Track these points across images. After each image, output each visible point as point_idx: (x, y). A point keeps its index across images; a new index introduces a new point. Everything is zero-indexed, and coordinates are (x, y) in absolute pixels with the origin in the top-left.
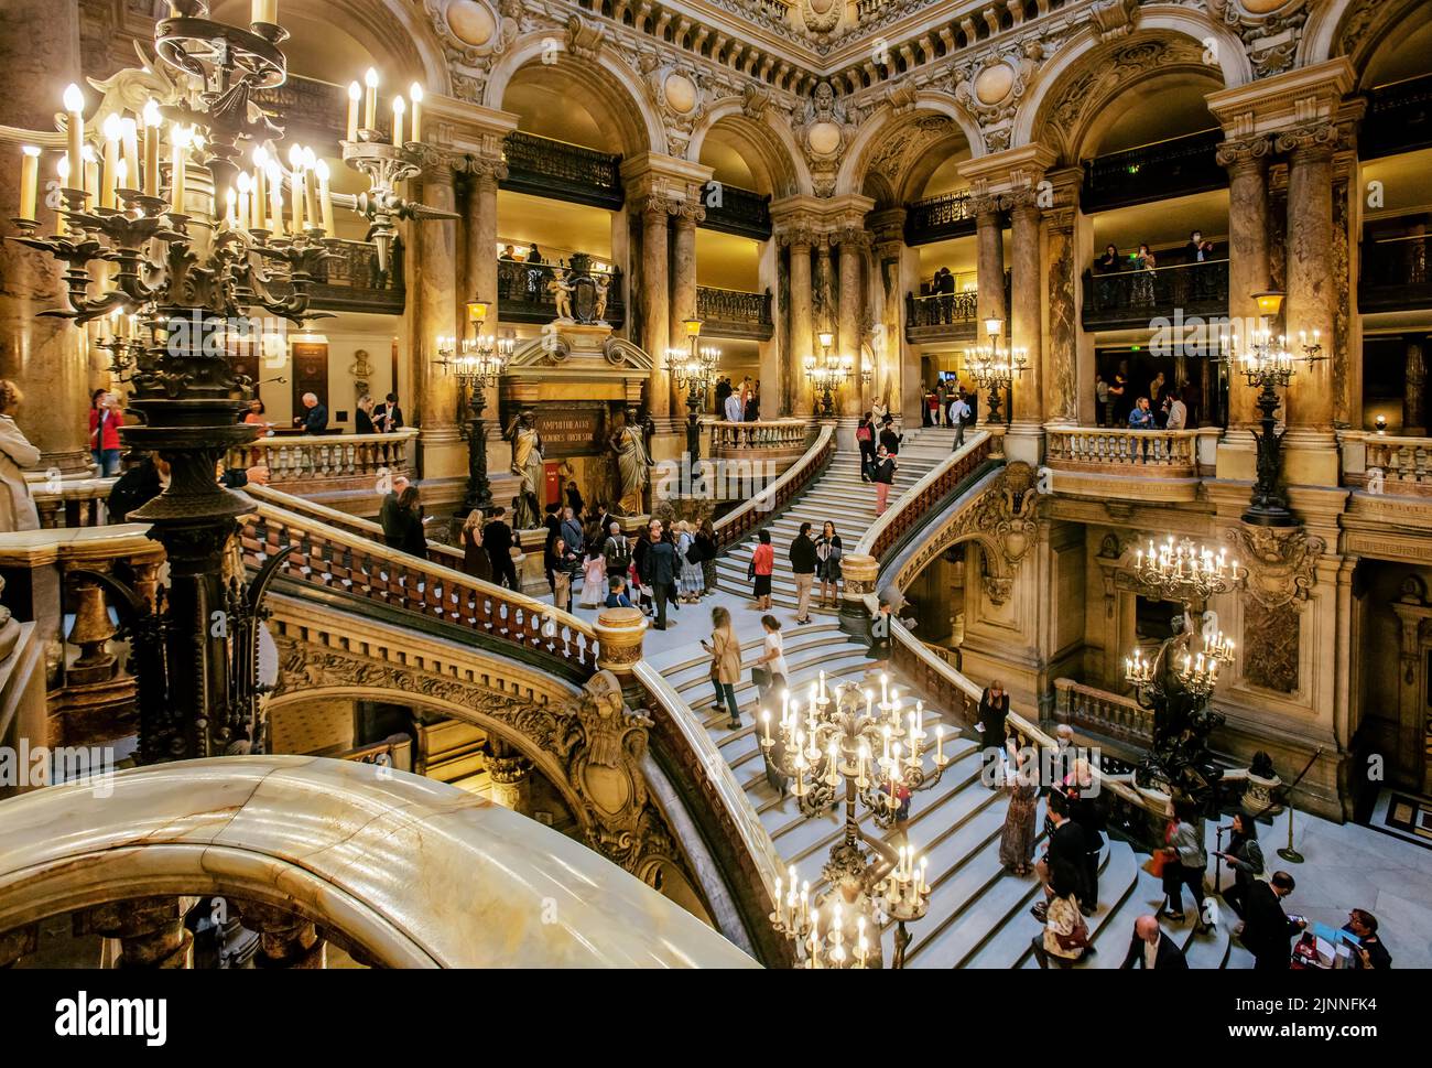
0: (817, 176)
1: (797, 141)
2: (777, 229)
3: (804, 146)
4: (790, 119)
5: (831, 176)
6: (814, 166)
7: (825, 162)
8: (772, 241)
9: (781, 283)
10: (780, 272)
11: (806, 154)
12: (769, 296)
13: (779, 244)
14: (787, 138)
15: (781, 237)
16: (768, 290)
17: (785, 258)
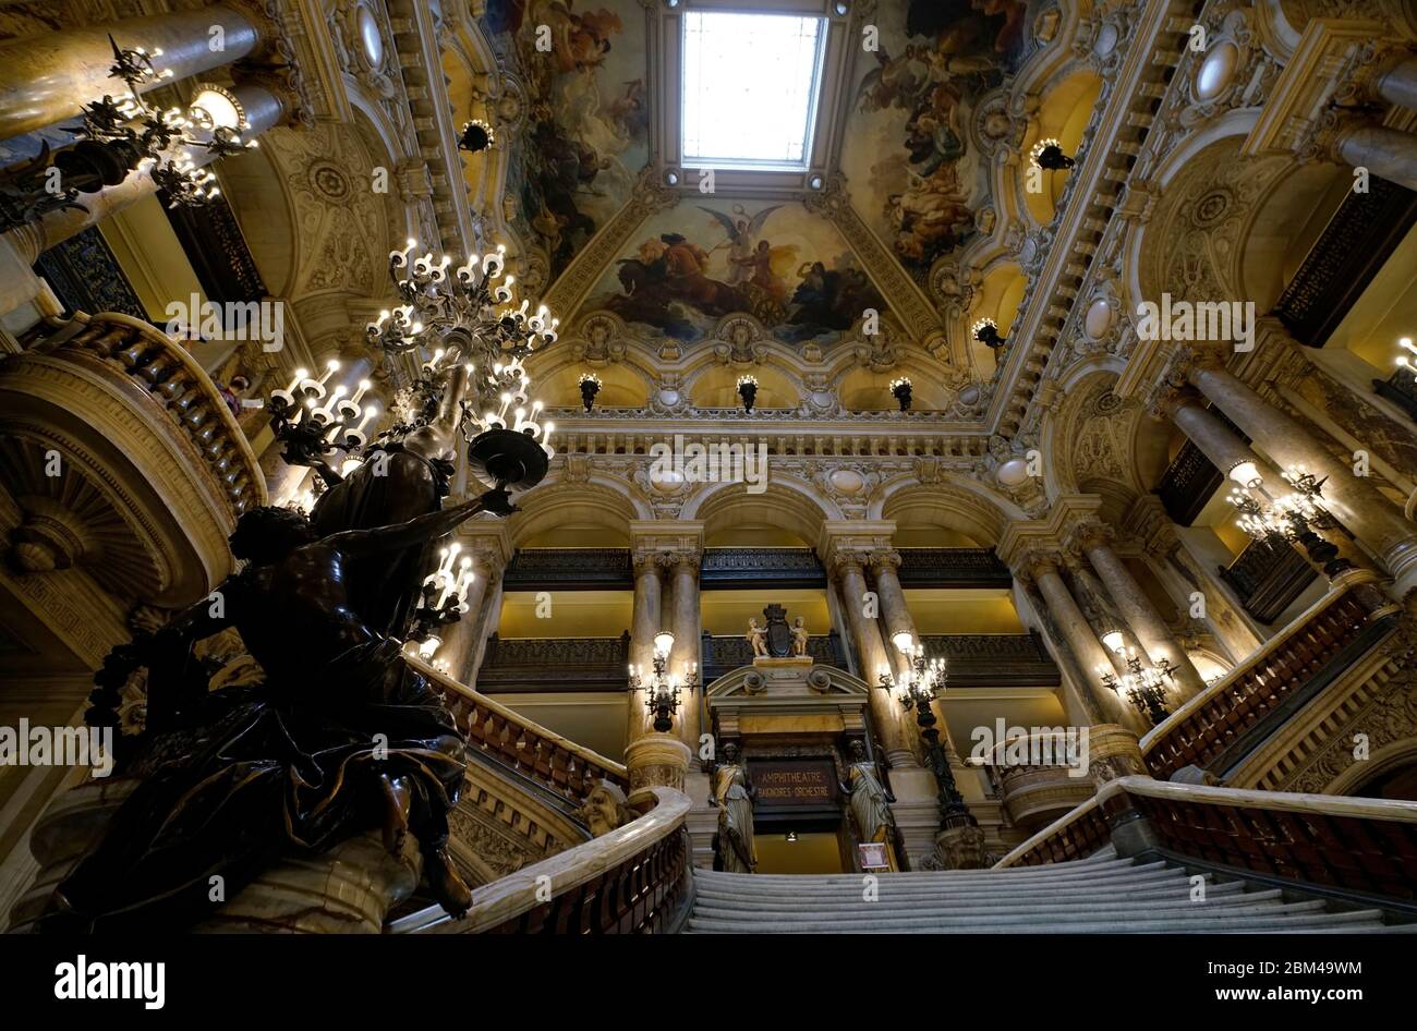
0: (1027, 506)
1: (989, 486)
2: (1013, 570)
3: (999, 487)
4: (974, 475)
5: (1040, 499)
6: (1018, 499)
7: (1025, 489)
8: (1016, 583)
9: (1043, 618)
10: (1037, 607)
11: (1002, 493)
12: (1035, 635)
13: (1022, 581)
14: (981, 489)
15: (1019, 572)
16: (1032, 630)
17: (1035, 591)
